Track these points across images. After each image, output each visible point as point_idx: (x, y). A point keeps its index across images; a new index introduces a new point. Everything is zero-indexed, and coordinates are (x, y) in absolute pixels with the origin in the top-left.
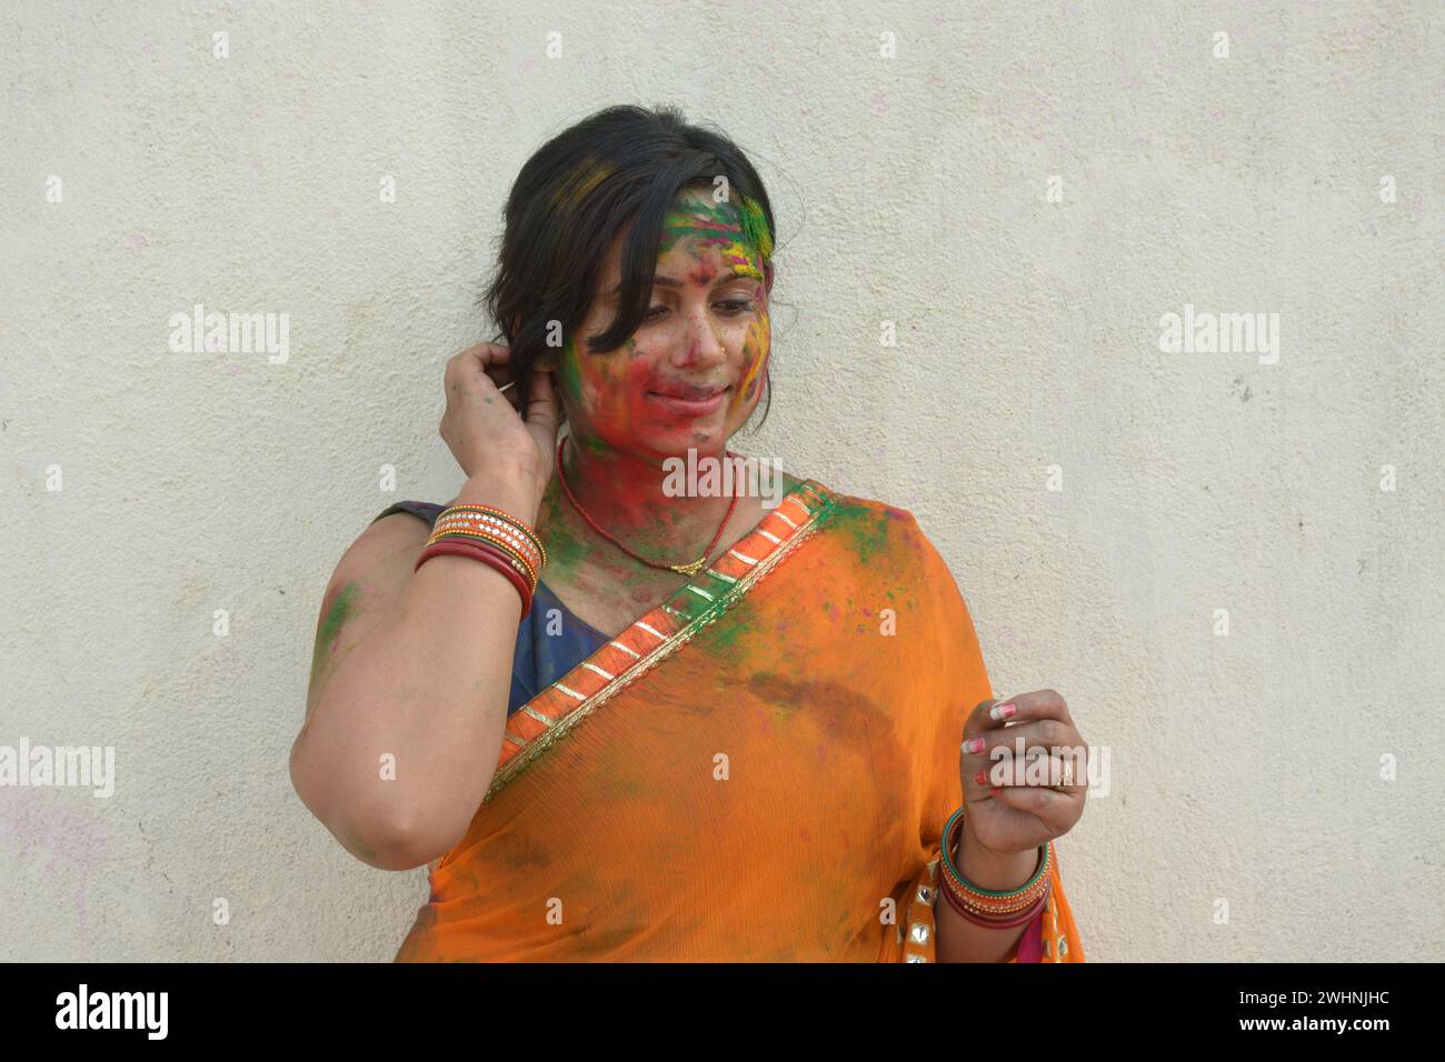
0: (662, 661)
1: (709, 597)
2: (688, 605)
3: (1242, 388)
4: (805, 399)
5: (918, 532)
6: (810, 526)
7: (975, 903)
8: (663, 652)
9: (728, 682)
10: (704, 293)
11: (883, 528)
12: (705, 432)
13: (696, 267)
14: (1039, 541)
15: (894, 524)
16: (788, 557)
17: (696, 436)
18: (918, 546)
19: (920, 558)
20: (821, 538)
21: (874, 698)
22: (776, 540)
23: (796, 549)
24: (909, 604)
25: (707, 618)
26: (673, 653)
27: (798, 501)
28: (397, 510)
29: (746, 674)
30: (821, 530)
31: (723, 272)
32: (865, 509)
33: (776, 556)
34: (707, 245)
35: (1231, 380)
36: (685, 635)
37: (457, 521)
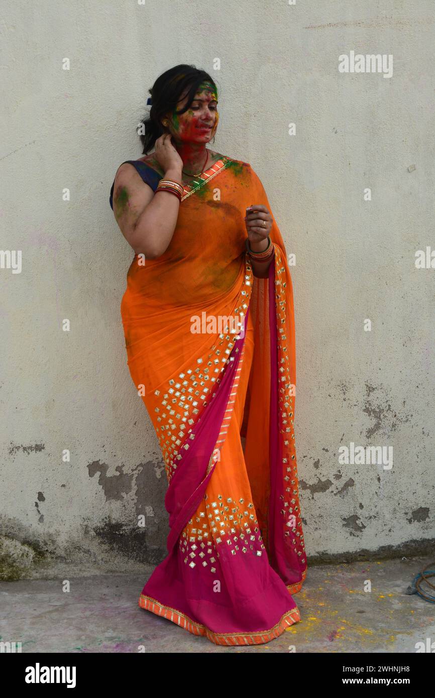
0: (187, 198)
1: (198, 184)
2: (194, 185)
3: (335, 130)
4: (229, 134)
5: (250, 169)
6: (224, 167)
7: (254, 256)
8: (188, 196)
9: (202, 203)
10: (208, 103)
11: (242, 168)
12: (208, 137)
13: (207, 98)
14: (286, 169)
15: (245, 168)
16: (217, 175)
17: (206, 138)
18: (250, 173)
19: (250, 175)
20: (226, 170)
21: (237, 207)
22: (215, 171)
23: (219, 173)
24: (246, 186)
25: (198, 188)
26: (190, 196)
27: (221, 162)
28: (126, 162)
29: (206, 201)
30: (226, 169)
31: (212, 99)
32: (238, 164)
33: (214, 175)
34: (209, 93)
35: (332, 128)
36: (193, 192)
37: (171, 184)
